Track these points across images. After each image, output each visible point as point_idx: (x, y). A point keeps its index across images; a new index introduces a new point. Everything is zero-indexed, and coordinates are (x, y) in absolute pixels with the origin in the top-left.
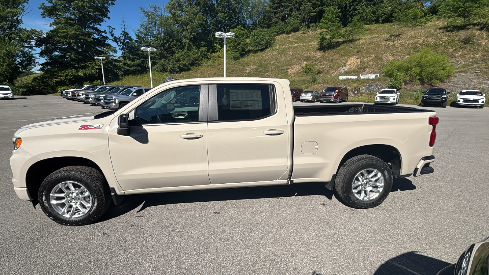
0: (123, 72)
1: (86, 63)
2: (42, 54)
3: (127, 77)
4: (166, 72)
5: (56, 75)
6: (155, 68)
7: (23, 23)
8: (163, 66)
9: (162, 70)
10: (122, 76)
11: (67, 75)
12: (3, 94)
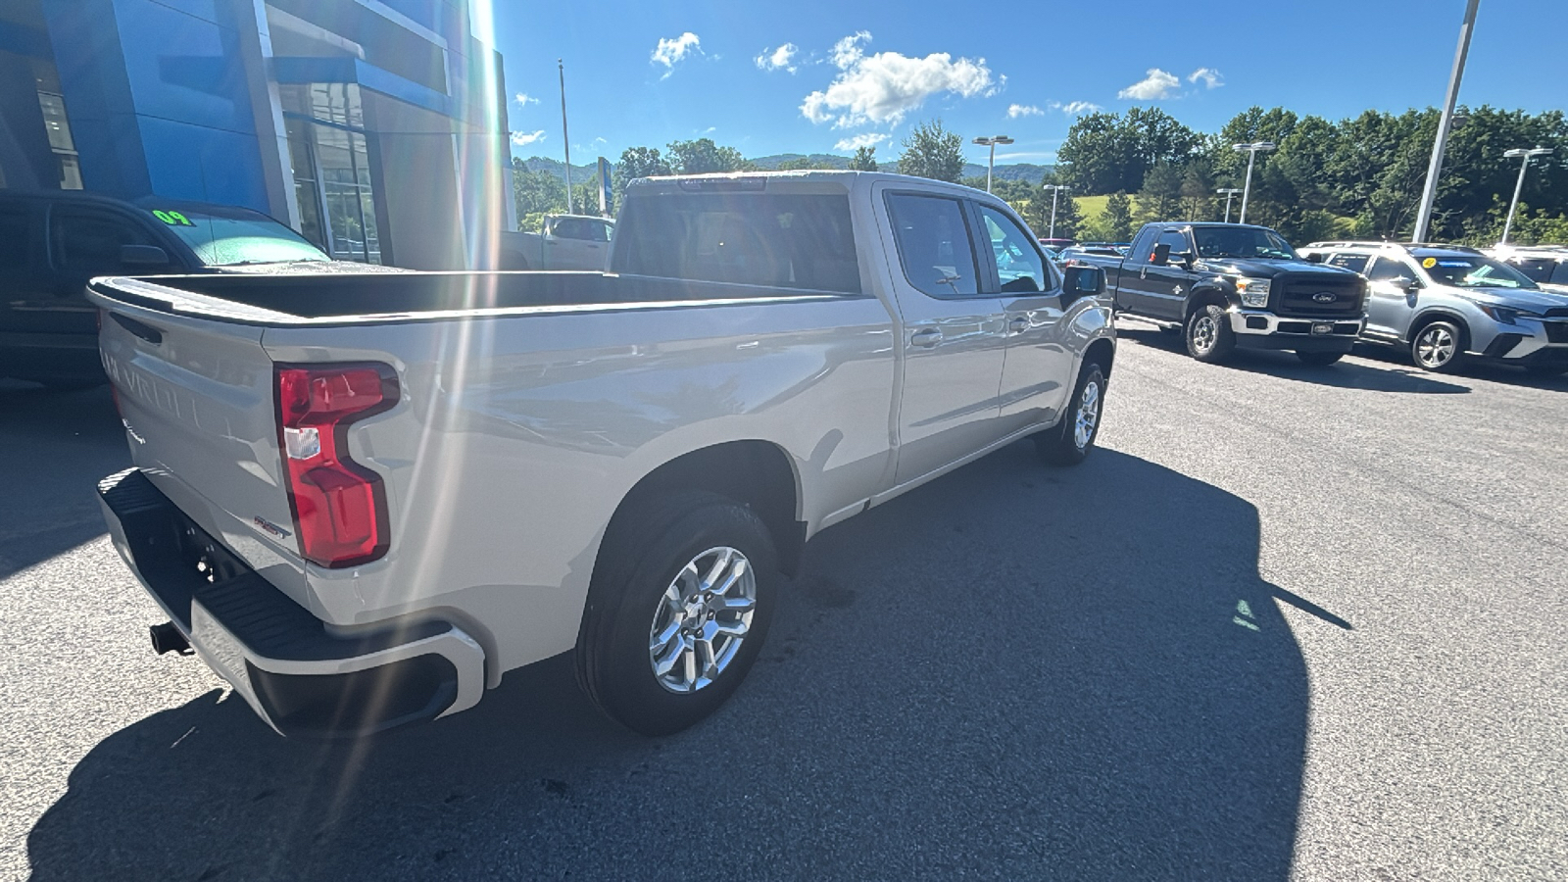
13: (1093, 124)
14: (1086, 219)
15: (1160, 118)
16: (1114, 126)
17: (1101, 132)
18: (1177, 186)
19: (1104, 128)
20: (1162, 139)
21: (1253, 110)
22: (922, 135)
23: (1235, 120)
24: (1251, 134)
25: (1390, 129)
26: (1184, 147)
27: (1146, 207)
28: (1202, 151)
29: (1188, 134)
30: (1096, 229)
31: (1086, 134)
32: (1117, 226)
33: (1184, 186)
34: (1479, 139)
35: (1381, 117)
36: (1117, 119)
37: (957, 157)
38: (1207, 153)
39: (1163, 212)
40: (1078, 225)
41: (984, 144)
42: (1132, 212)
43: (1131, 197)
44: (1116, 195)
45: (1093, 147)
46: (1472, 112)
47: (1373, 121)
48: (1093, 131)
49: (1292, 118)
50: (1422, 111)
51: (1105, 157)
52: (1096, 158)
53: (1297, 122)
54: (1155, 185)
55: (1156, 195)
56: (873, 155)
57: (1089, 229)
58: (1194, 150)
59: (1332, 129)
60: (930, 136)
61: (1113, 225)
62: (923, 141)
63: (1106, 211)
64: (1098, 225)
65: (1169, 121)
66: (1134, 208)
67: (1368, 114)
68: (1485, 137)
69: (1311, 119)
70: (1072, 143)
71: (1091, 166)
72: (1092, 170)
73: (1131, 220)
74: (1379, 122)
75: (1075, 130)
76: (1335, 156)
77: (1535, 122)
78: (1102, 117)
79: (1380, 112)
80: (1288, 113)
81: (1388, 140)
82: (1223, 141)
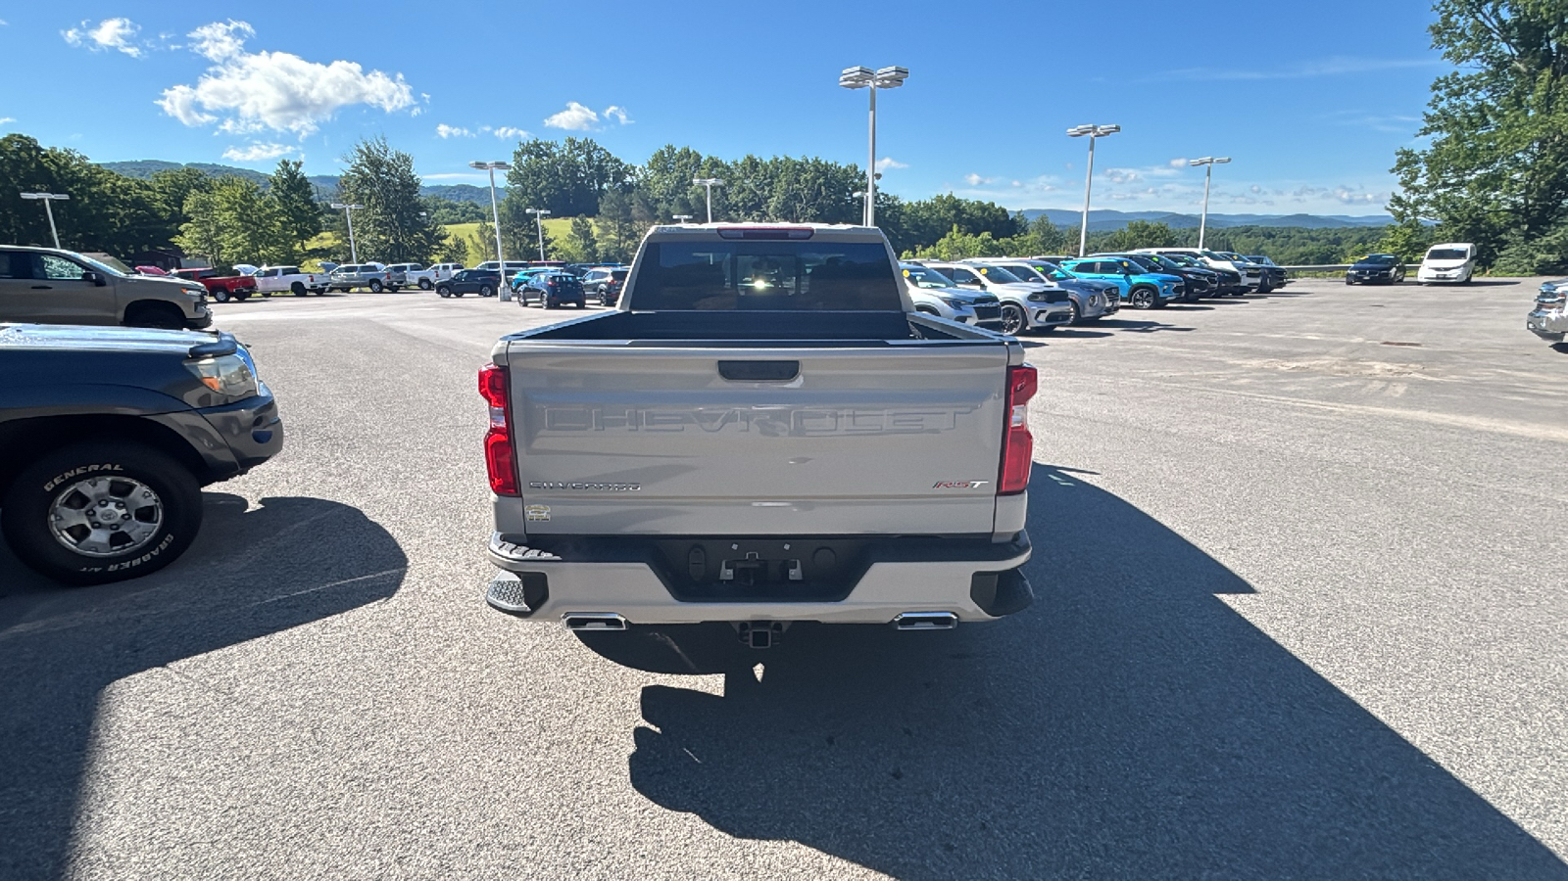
12: (1438, 269)
13: (535, 150)
14: (556, 241)
15: (595, 148)
16: (555, 154)
17: (545, 158)
18: (627, 212)
19: (546, 155)
20: (600, 168)
21: (669, 148)
22: (366, 151)
23: (655, 155)
24: (671, 168)
25: (765, 170)
26: (619, 176)
27: (606, 230)
28: (635, 180)
29: (621, 164)
30: (567, 250)
31: (530, 159)
32: (585, 247)
33: (633, 211)
34: (818, 182)
35: (758, 160)
36: (557, 147)
37: (412, 177)
38: (639, 182)
39: (621, 235)
40: (550, 247)
41: (481, 168)
42: (595, 235)
43: (591, 221)
44: (577, 219)
45: (540, 172)
46: (810, 161)
47: (753, 164)
48: (536, 157)
49: (698, 158)
50: (781, 158)
51: (554, 182)
52: (544, 183)
53: (702, 160)
54: (608, 209)
55: (613, 219)
56: (300, 170)
57: (561, 251)
58: (629, 179)
59: (728, 168)
60: (376, 153)
61: (581, 246)
62: (369, 157)
63: (572, 233)
64: (568, 246)
65: (603, 152)
66: (595, 231)
67: (748, 157)
68: (821, 180)
69: (711, 158)
70: (519, 167)
71: (542, 190)
72: (544, 194)
73: (596, 242)
74: (757, 164)
75: (518, 155)
76: (735, 189)
77: (845, 171)
78: (541, 144)
79: (755, 157)
80: (694, 152)
81: (765, 179)
82: (650, 173)
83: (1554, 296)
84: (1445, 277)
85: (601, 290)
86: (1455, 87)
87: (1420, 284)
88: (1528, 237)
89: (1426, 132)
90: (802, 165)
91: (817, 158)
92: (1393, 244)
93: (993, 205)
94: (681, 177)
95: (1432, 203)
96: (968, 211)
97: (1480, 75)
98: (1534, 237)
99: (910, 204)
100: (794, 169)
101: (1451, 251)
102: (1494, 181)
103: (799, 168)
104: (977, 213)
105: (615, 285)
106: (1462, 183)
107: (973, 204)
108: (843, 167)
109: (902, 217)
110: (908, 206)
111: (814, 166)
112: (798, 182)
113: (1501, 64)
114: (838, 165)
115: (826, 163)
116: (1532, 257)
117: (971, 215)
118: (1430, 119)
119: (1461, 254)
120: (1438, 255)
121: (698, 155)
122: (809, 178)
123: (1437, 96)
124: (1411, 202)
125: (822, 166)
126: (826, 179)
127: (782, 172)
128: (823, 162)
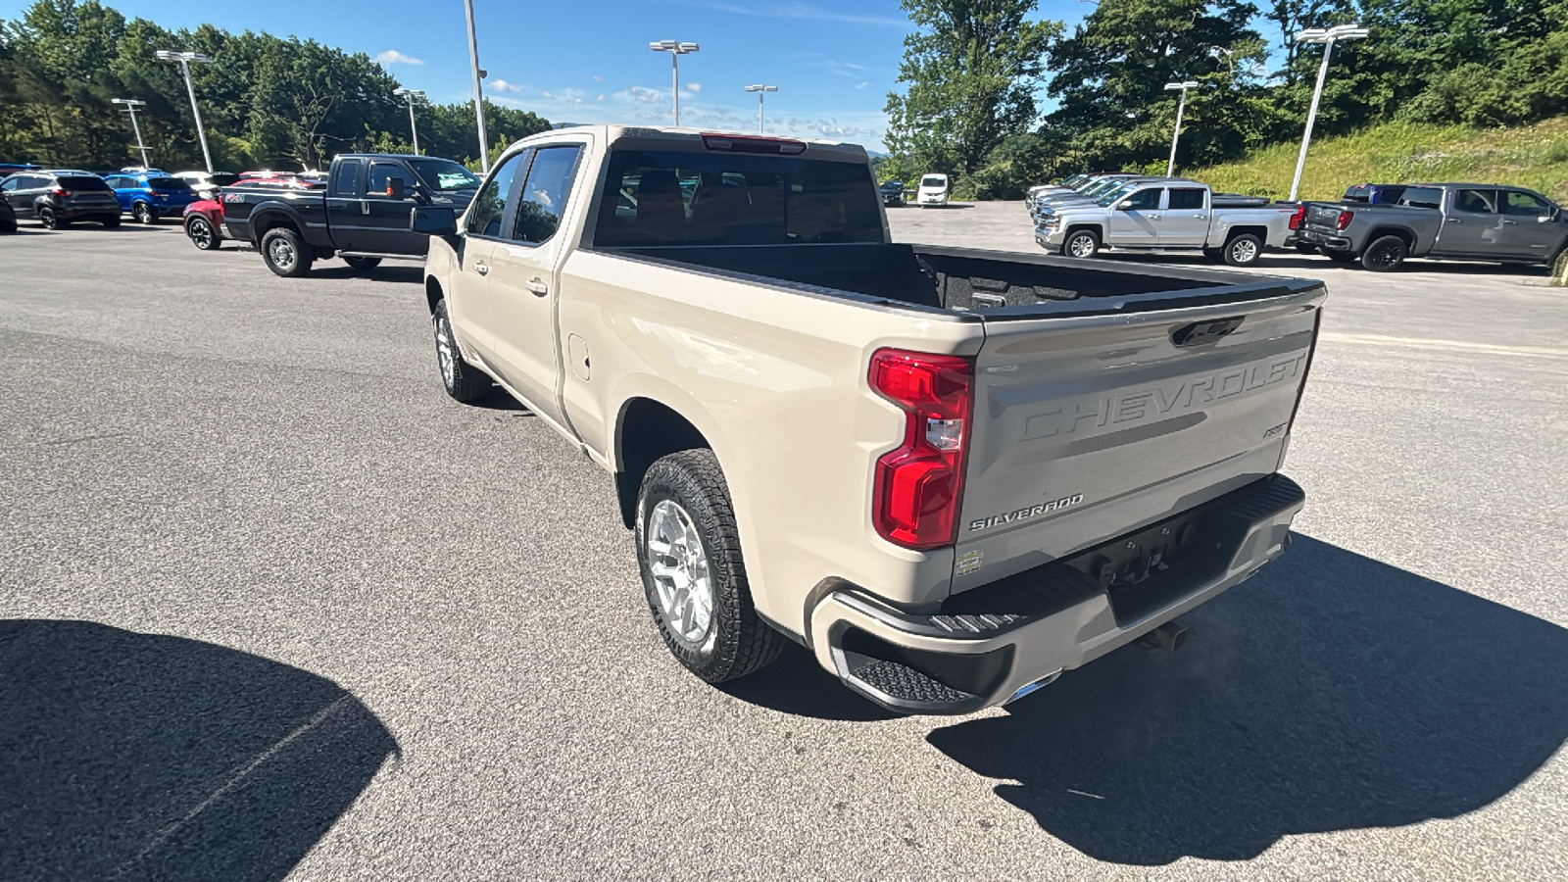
0: (1265, 131)
1: (1150, 107)
2: (1054, 89)
3: (1272, 151)
4: (1458, 121)
5: (1061, 147)
6: (1411, 107)
7: (1037, 9)
8: (1451, 96)
9: (1441, 114)
10: (1256, 144)
11: (1090, 146)
12: (930, 195)
23: (37, 6)
24: (70, 29)
25: (236, 48)
28: (7, 41)
34: (319, 71)
35: (222, 34)
38: (15, 43)
46: (302, 43)
47: (216, 38)
49: (118, 18)
50: (258, 34)
53: (127, 22)
67: (206, 28)
68: (323, 69)
69: (142, 22)
74: (221, 38)
77: (354, 62)
79: (217, 28)
80: (109, 9)
81: (239, 59)
82: (35, 34)
83: (1053, 218)
84: (934, 201)
85: (41, 205)
86: (919, 45)
87: (919, 206)
88: (970, 171)
89: (902, 79)
90: (291, 47)
91: (311, 40)
92: (890, 173)
93: (534, 115)
94: (92, 44)
95: (914, 140)
96: (509, 120)
97: (932, 38)
98: (974, 170)
99: (441, 107)
100: (280, 51)
101: (935, 179)
102: (946, 125)
103: (290, 51)
104: (518, 122)
105: (68, 197)
106: (930, 126)
107: (513, 113)
108: (350, 56)
109: (435, 122)
110: (439, 111)
111: (309, 50)
112: (291, 68)
113: (944, 31)
114: (343, 53)
115: (325, 47)
116: (974, 186)
117: (513, 124)
118: (905, 69)
119: (940, 183)
120: (928, 183)
121: (117, 15)
122: (305, 64)
123: (908, 50)
124: (899, 138)
125: (321, 52)
126: (329, 68)
127: (263, 52)
128: (321, 47)
